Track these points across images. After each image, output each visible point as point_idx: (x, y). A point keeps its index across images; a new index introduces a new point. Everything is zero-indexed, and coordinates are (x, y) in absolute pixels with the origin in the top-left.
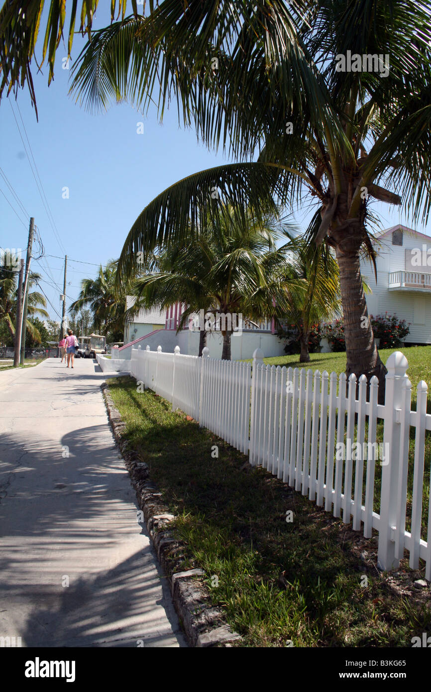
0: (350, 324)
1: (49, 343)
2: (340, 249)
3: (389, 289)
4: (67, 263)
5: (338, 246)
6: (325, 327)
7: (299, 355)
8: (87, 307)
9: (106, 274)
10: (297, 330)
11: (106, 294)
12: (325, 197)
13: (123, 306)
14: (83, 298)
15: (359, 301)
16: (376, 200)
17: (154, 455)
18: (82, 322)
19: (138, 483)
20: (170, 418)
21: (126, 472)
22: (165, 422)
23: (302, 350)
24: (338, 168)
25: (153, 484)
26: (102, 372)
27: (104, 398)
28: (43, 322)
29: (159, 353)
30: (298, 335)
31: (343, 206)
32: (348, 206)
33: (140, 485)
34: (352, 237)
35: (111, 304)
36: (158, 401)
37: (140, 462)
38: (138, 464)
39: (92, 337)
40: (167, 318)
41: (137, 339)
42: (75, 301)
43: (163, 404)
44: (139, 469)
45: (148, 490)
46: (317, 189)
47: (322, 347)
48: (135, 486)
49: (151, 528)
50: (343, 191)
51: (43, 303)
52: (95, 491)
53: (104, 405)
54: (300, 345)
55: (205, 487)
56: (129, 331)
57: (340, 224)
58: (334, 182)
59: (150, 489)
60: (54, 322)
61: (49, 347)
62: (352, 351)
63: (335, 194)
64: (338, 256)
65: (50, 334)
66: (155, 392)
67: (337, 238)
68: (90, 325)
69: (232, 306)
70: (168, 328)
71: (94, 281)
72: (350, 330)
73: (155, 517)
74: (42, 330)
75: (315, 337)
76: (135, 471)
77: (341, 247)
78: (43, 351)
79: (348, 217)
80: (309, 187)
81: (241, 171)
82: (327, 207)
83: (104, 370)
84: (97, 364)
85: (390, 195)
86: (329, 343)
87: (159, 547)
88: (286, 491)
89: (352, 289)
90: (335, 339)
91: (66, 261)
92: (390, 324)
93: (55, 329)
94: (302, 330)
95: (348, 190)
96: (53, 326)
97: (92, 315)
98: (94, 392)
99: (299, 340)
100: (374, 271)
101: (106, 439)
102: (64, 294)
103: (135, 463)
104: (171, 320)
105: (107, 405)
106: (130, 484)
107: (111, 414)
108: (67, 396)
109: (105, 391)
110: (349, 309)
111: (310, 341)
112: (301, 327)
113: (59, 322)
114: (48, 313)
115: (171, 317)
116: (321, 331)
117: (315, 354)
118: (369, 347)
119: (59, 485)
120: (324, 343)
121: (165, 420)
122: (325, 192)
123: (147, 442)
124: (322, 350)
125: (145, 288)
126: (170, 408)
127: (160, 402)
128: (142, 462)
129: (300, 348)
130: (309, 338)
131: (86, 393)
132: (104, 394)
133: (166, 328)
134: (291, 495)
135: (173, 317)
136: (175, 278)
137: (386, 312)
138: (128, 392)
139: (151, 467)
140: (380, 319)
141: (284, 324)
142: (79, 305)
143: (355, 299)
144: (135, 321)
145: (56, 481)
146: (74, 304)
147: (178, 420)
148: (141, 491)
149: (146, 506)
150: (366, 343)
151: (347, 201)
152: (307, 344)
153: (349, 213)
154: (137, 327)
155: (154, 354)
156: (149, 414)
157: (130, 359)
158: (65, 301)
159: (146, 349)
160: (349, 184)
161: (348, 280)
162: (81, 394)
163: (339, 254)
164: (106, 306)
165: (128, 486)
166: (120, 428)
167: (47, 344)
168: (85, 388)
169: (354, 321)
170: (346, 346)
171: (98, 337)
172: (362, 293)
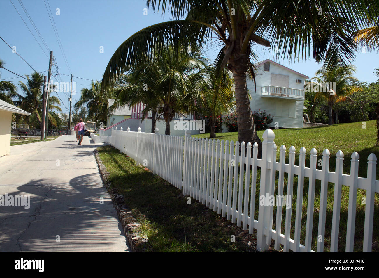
0: (240, 115)
1: (62, 126)
2: (235, 71)
3: (261, 96)
4: (72, 79)
5: (234, 70)
6: (225, 118)
7: (210, 134)
8: (85, 105)
9: (96, 85)
10: (208, 119)
11: (96, 97)
12: (227, 41)
13: (106, 105)
14: (82, 100)
15: (246, 101)
16: (257, 43)
17: (127, 190)
18: (81, 115)
19: (118, 206)
20: (135, 169)
21: (111, 200)
22: (132, 171)
23: (212, 131)
24: (235, 24)
25: (126, 207)
26: (94, 143)
27: (96, 158)
28: (58, 114)
29: (128, 131)
30: (209, 122)
31: (237, 47)
32: (240, 47)
33: (119, 207)
34: (242, 64)
35: (99, 104)
36: (128, 160)
37: (119, 194)
38: (117, 195)
39: (87, 123)
40: (132, 112)
41: (114, 124)
42: (77, 102)
43: (131, 161)
44: (118, 198)
45: (124, 210)
46: (222, 37)
47: (223, 129)
48: (116, 208)
49: (127, 231)
50: (238, 38)
51: (58, 103)
52: (92, 211)
53: (96, 162)
54: (210, 128)
55: (157, 208)
56: (110, 120)
57: (235, 57)
58: (233, 33)
59: (125, 209)
60: (65, 114)
61: (61, 129)
62: (241, 130)
63: (233, 39)
64: (234, 76)
65: (62, 121)
66: (126, 155)
67: (233, 65)
68: (87, 116)
69: (171, 105)
70: (133, 118)
71: (89, 89)
72: (241, 118)
73: (129, 225)
74: (57, 118)
75: (219, 124)
76: (116, 199)
77: (236, 71)
78: (58, 131)
79: (240, 53)
80: (218, 35)
81: (177, 25)
82: (228, 47)
83: (95, 142)
84: (91, 139)
85: (264, 41)
86: (227, 127)
87: (131, 242)
88: (204, 209)
89: (242, 94)
90: (230, 124)
91: (72, 78)
92: (262, 116)
93: (65, 118)
94: (211, 119)
95: (240, 37)
96: (64, 117)
97: (87, 110)
98: (89, 155)
99: (210, 125)
100: (254, 84)
101: (98, 182)
102: (71, 97)
103: (116, 195)
104: (135, 113)
105: (97, 162)
106: (113, 207)
107: (100, 167)
108: (74, 157)
109: (96, 154)
110: (240, 106)
111: (216, 125)
112: (211, 118)
113: (68, 114)
114: (61, 109)
115: (135, 111)
116: (222, 120)
117: (219, 133)
118: (251, 128)
119: (71, 208)
120: (224, 127)
121: (133, 171)
122: (227, 38)
123: (123, 183)
124: (223, 131)
125: (120, 94)
126: (135, 164)
127: (129, 160)
128: (120, 194)
129: (210, 130)
130: (215, 124)
131: (84, 155)
132: (96, 156)
133: (132, 118)
134: (207, 211)
135: (136, 111)
136: (138, 88)
137: (260, 110)
138: (110, 155)
139: (125, 197)
140: (256, 113)
141: (201, 116)
142: (80, 104)
143: (243, 101)
144: (114, 114)
145: (69, 206)
146: (77, 103)
147: (140, 170)
148: (120, 211)
149: (123, 219)
150: (250, 125)
151: (239, 44)
152: (214, 127)
153: (241, 51)
154: (114, 117)
155: (126, 132)
156: (123, 167)
157: (111, 136)
158: (72, 102)
159: (120, 130)
160: (241, 34)
161: (240, 89)
162: (81, 156)
163: (235, 74)
164: (96, 105)
165: (111, 208)
166: (106, 175)
167: (61, 127)
168: (84, 152)
169: (243, 113)
170: (238, 127)
171: (91, 123)
172: (247, 97)
